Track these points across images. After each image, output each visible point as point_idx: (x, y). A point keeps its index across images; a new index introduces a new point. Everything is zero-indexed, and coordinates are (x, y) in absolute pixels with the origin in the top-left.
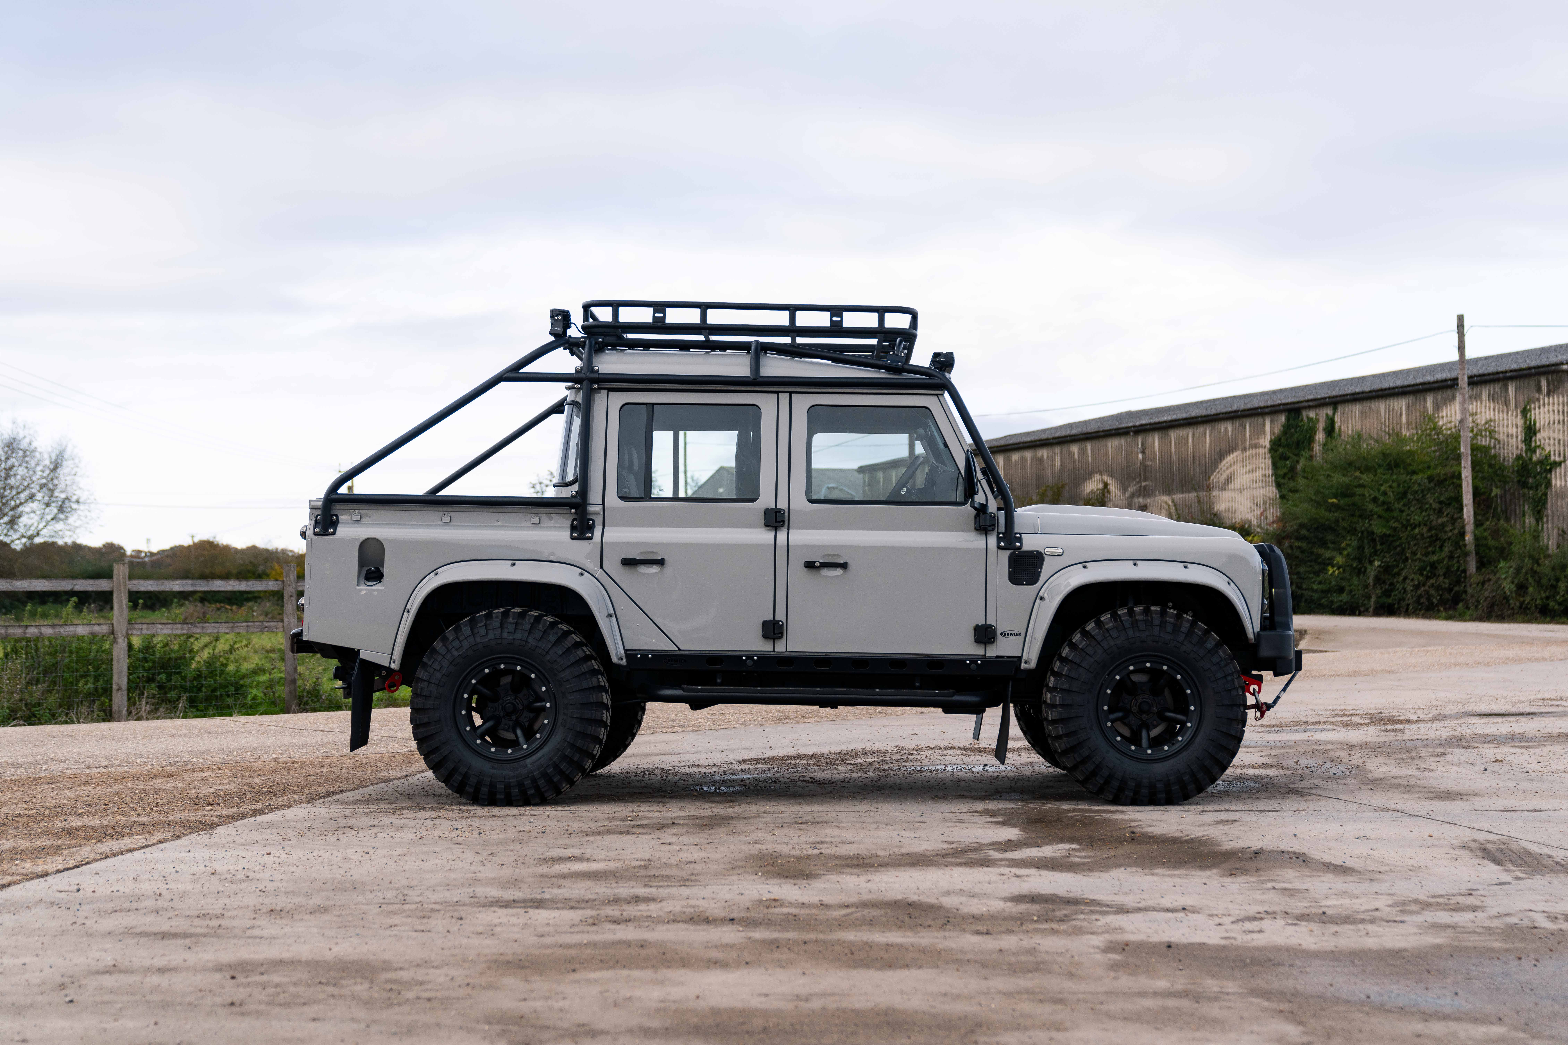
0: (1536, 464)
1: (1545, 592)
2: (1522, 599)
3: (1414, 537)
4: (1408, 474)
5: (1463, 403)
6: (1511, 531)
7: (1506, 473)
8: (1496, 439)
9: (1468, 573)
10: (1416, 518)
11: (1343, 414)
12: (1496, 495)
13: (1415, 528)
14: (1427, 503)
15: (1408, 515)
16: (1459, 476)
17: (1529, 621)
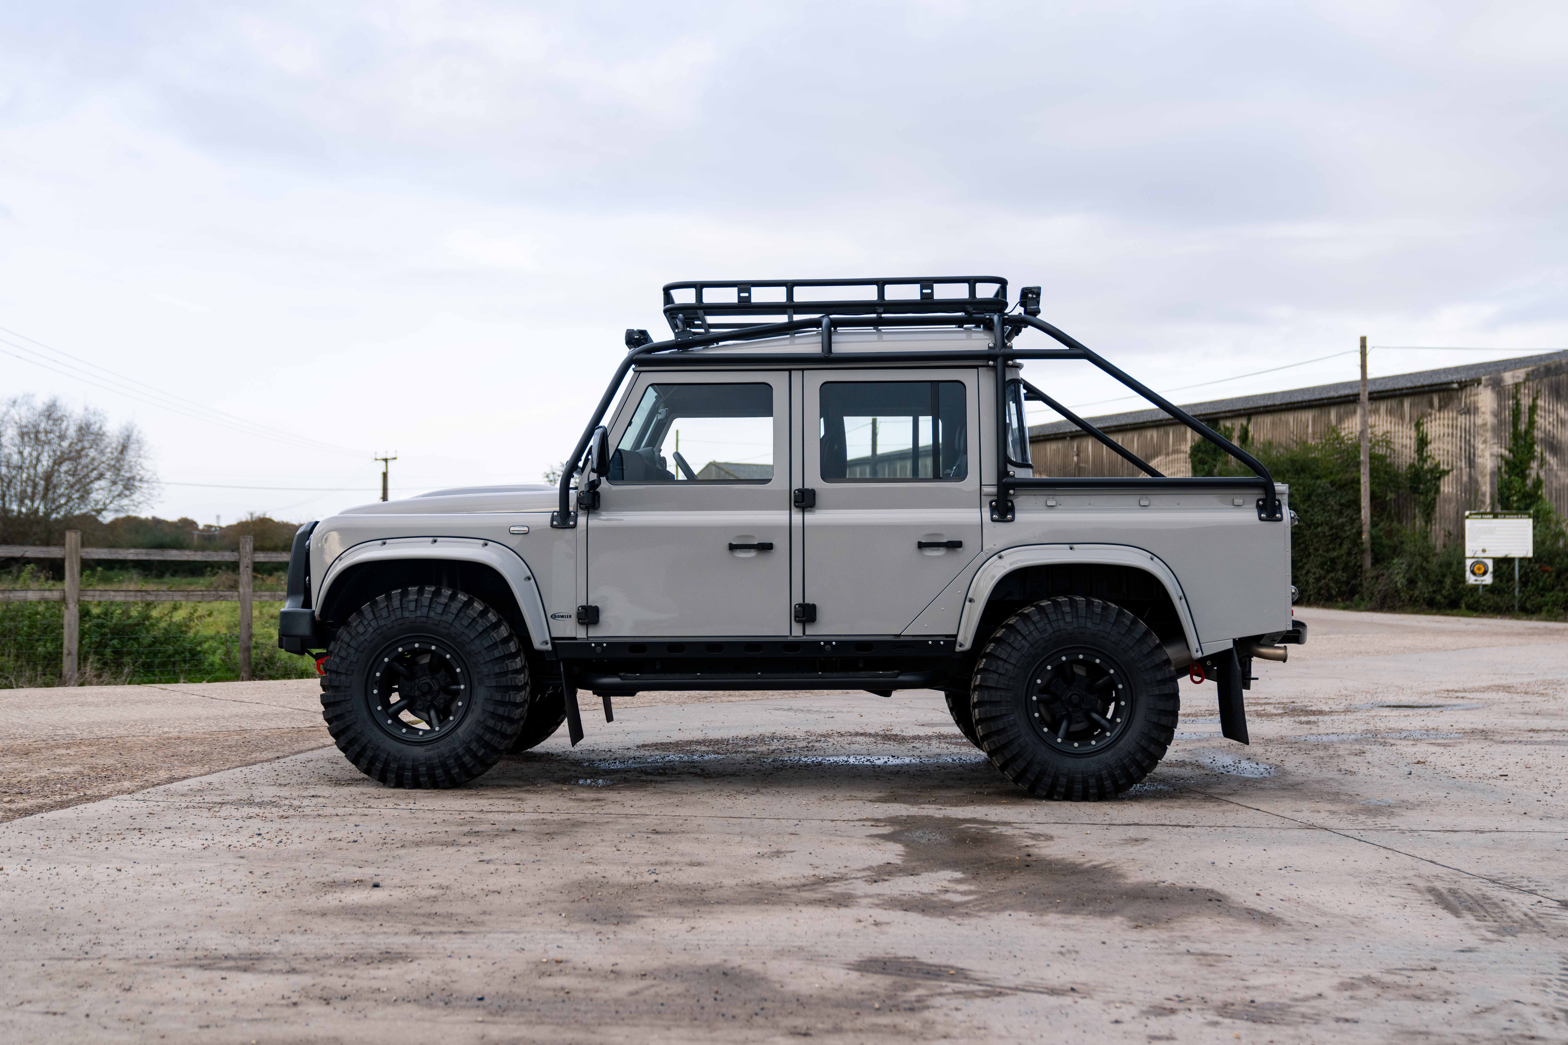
0: (1427, 472)
1: (1432, 586)
2: (1411, 593)
3: (1317, 535)
4: (1313, 478)
5: (1364, 416)
6: (1403, 531)
7: (1400, 479)
8: (1391, 449)
9: (1364, 569)
10: (1319, 518)
11: (1256, 424)
12: (1390, 500)
13: (1318, 527)
14: (1329, 505)
15: (1312, 515)
16: (1358, 482)
17: (1417, 613)
